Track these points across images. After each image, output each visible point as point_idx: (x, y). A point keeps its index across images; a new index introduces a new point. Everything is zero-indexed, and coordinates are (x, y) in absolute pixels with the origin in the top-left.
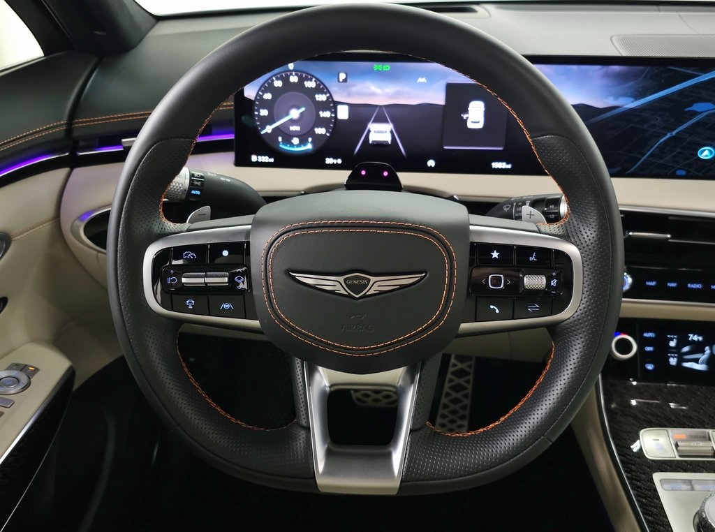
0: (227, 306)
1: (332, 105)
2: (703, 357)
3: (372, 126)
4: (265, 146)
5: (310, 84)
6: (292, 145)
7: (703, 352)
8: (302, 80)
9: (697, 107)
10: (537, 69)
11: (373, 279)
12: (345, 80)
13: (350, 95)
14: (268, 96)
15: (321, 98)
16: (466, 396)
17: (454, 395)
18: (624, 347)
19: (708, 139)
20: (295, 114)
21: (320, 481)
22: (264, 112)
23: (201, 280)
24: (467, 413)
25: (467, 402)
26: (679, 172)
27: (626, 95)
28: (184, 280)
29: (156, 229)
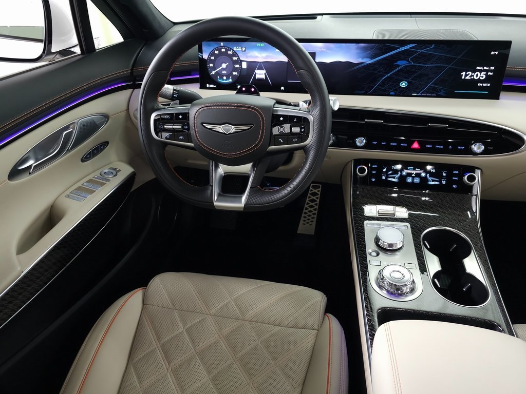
0: (181, 137)
1: (240, 62)
2: (397, 176)
3: (257, 71)
4: (212, 80)
5: (230, 53)
6: (223, 80)
7: (397, 174)
8: (227, 50)
9: (399, 63)
10: (301, 45)
11: (232, 127)
12: (245, 51)
13: (247, 57)
14: (213, 58)
15: (235, 58)
16: (316, 204)
17: (311, 204)
18: (362, 171)
19: (405, 78)
20: (224, 66)
21: (215, 203)
22: (211, 65)
23: (171, 127)
24: (316, 212)
25: (317, 207)
26: (391, 93)
27: (367, 57)
28: (165, 127)
29: (156, 107)
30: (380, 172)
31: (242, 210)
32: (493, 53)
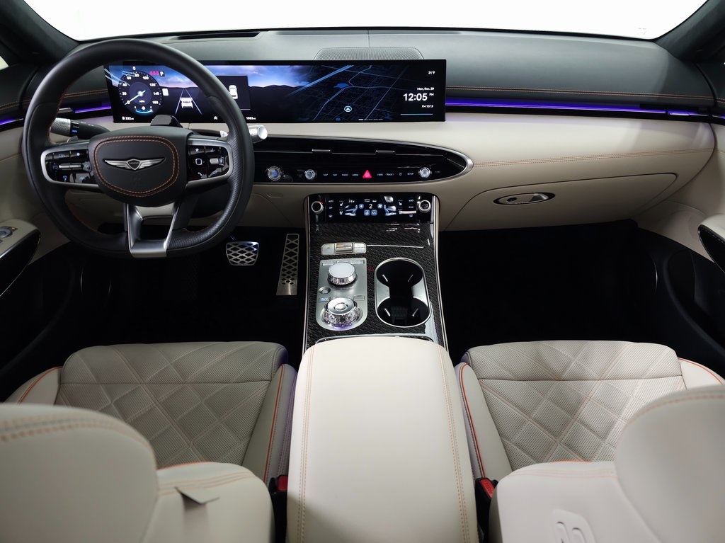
0: (82, 178)
1: (160, 89)
2: (354, 210)
3: (182, 99)
4: (127, 111)
5: (146, 78)
6: (142, 110)
7: (355, 208)
8: (141, 76)
9: (339, 86)
11: (141, 162)
12: (163, 75)
13: (167, 83)
14: (125, 85)
15: (153, 85)
16: (296, 258)
18: (317, 207)
19: (348, 102)
20: (141, 94)
22: (124, 93)
23: (68, 167)
26: (337, 119)
27: (304, 81)
28: (60, 167)
29: (46, 145)
30: (337, 208)
31: (165, 256)
32: (430, 73)
